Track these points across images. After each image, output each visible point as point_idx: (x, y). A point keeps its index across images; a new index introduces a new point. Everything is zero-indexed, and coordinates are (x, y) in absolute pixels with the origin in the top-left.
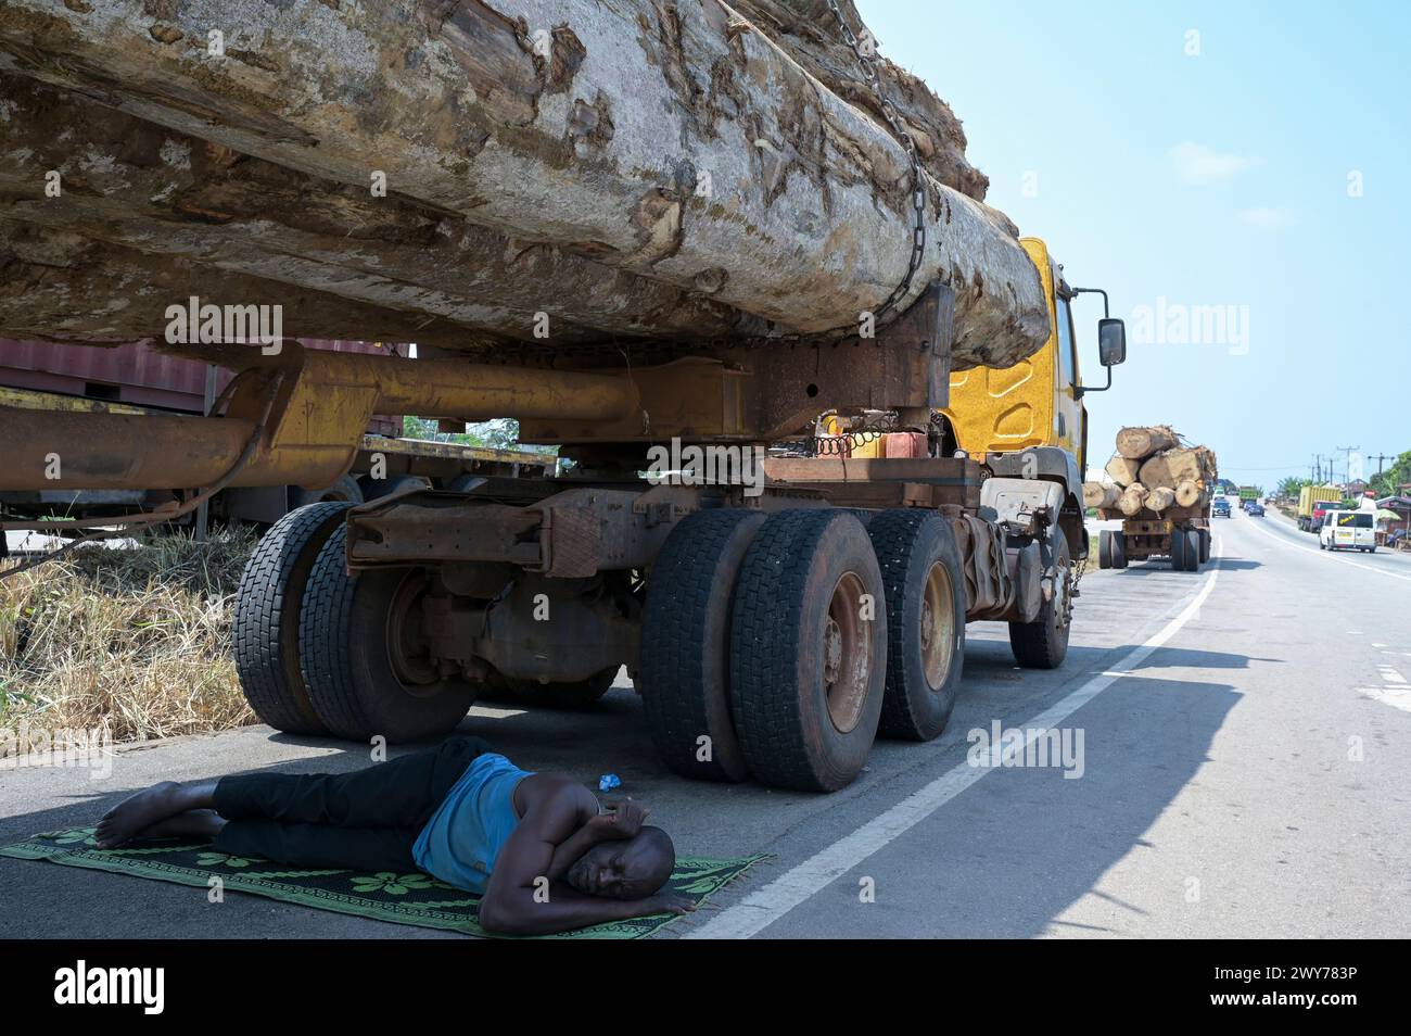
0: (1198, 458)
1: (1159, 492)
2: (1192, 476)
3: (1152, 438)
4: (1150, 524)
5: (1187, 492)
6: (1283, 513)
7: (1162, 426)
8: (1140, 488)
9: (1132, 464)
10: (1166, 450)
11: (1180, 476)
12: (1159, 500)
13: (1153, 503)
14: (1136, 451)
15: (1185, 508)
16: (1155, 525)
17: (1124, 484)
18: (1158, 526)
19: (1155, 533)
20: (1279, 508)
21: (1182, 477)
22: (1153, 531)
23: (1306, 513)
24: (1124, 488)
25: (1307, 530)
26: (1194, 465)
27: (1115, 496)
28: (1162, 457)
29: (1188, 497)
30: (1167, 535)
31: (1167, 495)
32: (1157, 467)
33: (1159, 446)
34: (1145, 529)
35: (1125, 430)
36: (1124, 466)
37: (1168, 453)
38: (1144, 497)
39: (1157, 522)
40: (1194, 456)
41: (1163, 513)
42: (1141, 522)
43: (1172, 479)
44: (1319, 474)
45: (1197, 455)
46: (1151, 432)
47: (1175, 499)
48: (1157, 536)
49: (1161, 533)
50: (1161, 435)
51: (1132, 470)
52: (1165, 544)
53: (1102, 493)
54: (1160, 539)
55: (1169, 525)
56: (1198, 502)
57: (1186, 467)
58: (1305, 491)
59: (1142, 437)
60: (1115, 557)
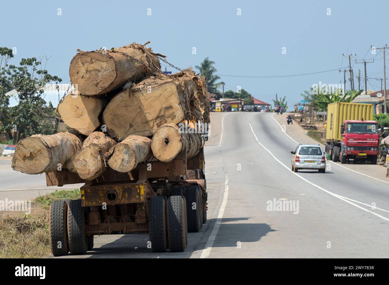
0: (180, 91)
1: (126, 146)
2: (173, 117)
3: (118, 65)
4: (118, 189)
5: (167, 141)
6: (310, 134)
7: (133, 46)
8: (102, 140)
9: (92, 103)
10: (138, 81)
11: (157, 117)
12: (126, 157)
13: (119, 162)
14: (97, 85)
15: (164, 163)
16: (124, 191)
17: (82, 132)
18: (129, 192)
19: (124, 201)
20: (305, 127)
21: (161, 119)
22: (122, 200)
23: (334, 137)
24: (83, 137)
25: (337, 160)
26: (175, 101)
27: (67, 152)
28: (133, 92)
29: (168, 148)
30: (141, 204)
31: (139, 147)
32: (126, 106)
33: (129, 75)
34: (111, 197)
35: (81, 55)
36: (82, 106)
37: (140, 86)
38: (106, 154)
39: (126, 186)
40: (173, 88)
41: (136, 172)
42: (105, 187)
43: (147, 122)
44: (351, 80)
45: (179, 87)
46: (117, 56)
47: (151, 152)
48: (129, 205)
49: (133, 201)
50: (132, 60)
51: (94, 111)
52: (140, 215)
53: (46, 153)
54: (133, 208)
55: (143, 189)
56: (181, 154)
57: (167, 105)
58: (332, 108)
59: (104, 65)
60: (73, 238)
